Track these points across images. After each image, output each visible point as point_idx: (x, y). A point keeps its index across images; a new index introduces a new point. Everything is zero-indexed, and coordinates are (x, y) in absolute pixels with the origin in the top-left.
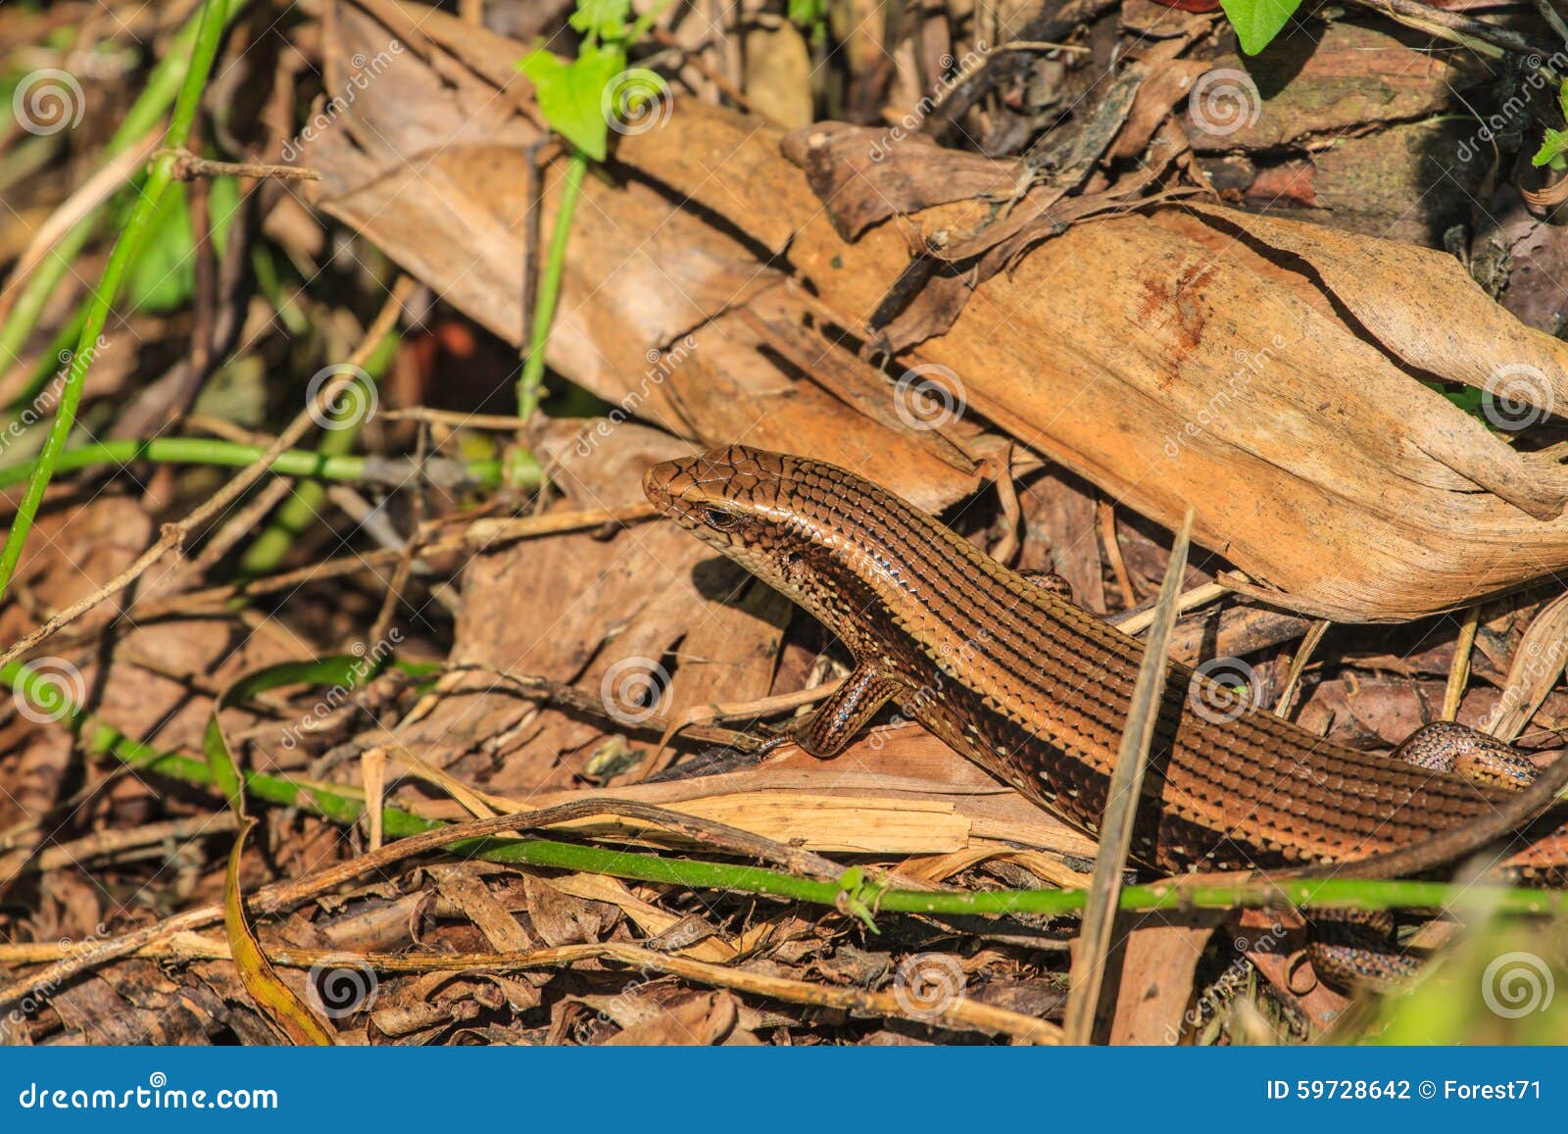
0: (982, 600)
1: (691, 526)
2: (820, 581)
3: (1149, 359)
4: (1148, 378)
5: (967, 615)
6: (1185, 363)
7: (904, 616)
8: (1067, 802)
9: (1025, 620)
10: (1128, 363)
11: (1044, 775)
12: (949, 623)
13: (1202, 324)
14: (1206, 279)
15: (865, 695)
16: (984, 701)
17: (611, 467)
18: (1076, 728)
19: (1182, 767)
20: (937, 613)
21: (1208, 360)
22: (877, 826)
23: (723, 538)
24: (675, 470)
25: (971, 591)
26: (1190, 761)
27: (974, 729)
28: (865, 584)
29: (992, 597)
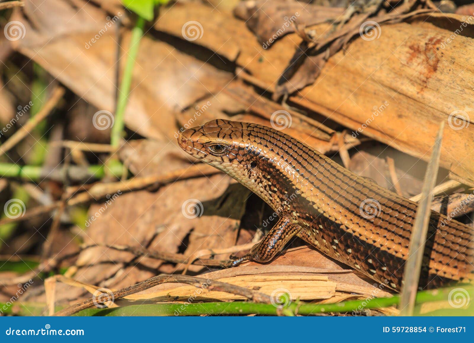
0: (339, 182)
1: (203, 156)
2: (264, 176)
3: (413, 82)
4: (412, 90)
5: (332, 189)
6: (430, 80)
7: (302, 190)
8: (381, 273)
9: (359, 191)
10: (402, 84)
11: (370, 261)
12: (324, 192)
13: (438, 61)
14: (439, 41)
15: (284, 231)
16: (341, 227)
17: (156, 159)
18: (385, 237)
19: (437, 252)
20: (318, 188)
21: (442, 77)
22: (292, 288)
23: (219, 159)
24: (193, 131)
25: (333, 179)
26: (441, 249)
27: (336, 241)
28: (284, 176)
29: (343, 182)
